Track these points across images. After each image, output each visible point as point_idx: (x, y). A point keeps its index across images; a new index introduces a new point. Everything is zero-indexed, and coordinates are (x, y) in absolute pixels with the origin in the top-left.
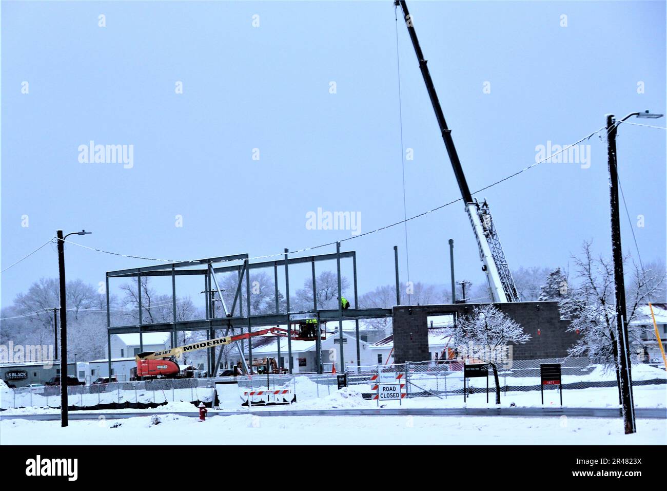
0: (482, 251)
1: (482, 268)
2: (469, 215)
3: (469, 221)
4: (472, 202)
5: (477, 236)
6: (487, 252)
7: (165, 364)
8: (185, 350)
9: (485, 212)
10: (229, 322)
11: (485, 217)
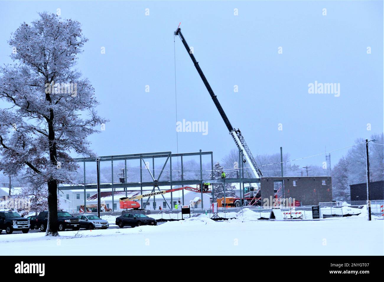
2: (233, 136)
4: (233, 130)
6: (245, 153)
7: (135, 203)
8: (143, 197)
9: (240, 135)
10: (156, 184)
11: (240, 137)
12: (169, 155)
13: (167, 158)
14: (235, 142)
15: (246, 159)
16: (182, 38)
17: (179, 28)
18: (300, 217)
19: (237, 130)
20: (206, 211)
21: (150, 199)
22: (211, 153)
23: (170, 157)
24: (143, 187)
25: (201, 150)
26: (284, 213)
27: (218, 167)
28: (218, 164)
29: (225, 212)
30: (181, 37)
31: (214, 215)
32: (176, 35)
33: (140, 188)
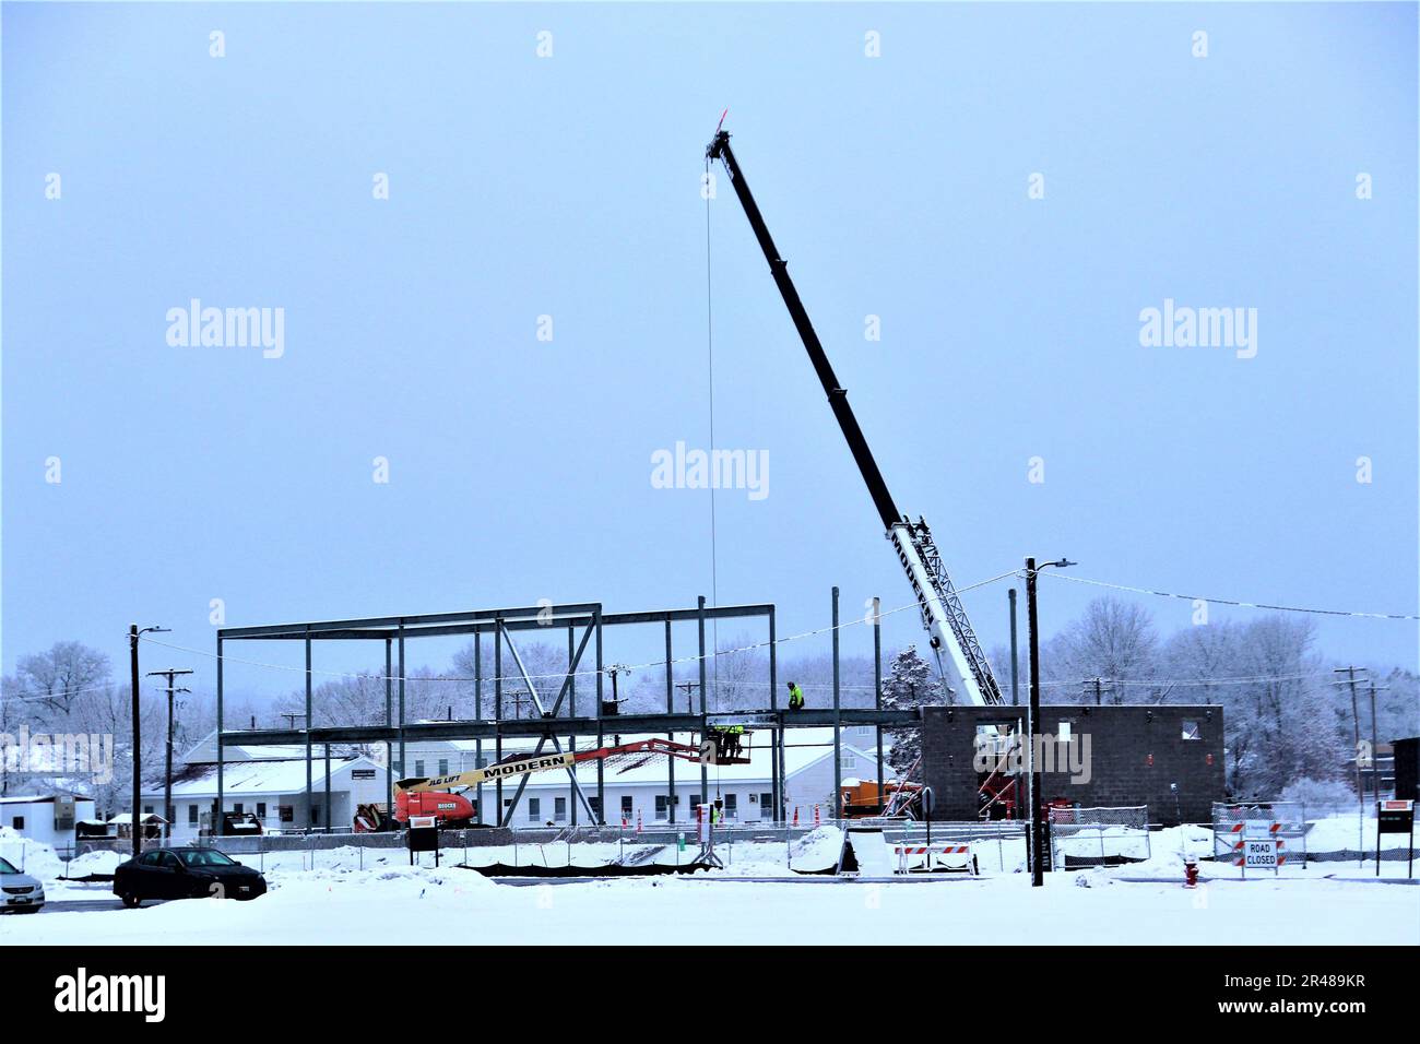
0: (928, 611)
1: (931, 642)
2: (897, 545)
3: (897, 557)
4: (900, 521)
5: (915, 585)
6: (938, 612)
7: (453, 802)
8: (486, 776)
9: (926, 541)
10: (547, 727)
11: (925, 550)
12: (593, 618)
13: (585, 628)
14: (903, 570)
15: (941, 634)
16: (731, 168)
17: (724, 129)
18: (965, 866)
19: (914, 521)
20: (682, 836)
21: (526, 787)
22: (769, 610)
23: (595, 628)
24: (503, 741)
25: (701, 600)
26: (897, 850)
27: (909, 666)
28: (911, 655)
29: (757, 841)
30: (728, 166)
31: (703, 849)
32: (712, 157)
33: (494, 741)
